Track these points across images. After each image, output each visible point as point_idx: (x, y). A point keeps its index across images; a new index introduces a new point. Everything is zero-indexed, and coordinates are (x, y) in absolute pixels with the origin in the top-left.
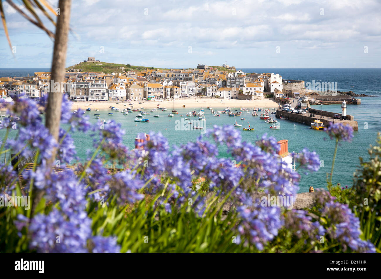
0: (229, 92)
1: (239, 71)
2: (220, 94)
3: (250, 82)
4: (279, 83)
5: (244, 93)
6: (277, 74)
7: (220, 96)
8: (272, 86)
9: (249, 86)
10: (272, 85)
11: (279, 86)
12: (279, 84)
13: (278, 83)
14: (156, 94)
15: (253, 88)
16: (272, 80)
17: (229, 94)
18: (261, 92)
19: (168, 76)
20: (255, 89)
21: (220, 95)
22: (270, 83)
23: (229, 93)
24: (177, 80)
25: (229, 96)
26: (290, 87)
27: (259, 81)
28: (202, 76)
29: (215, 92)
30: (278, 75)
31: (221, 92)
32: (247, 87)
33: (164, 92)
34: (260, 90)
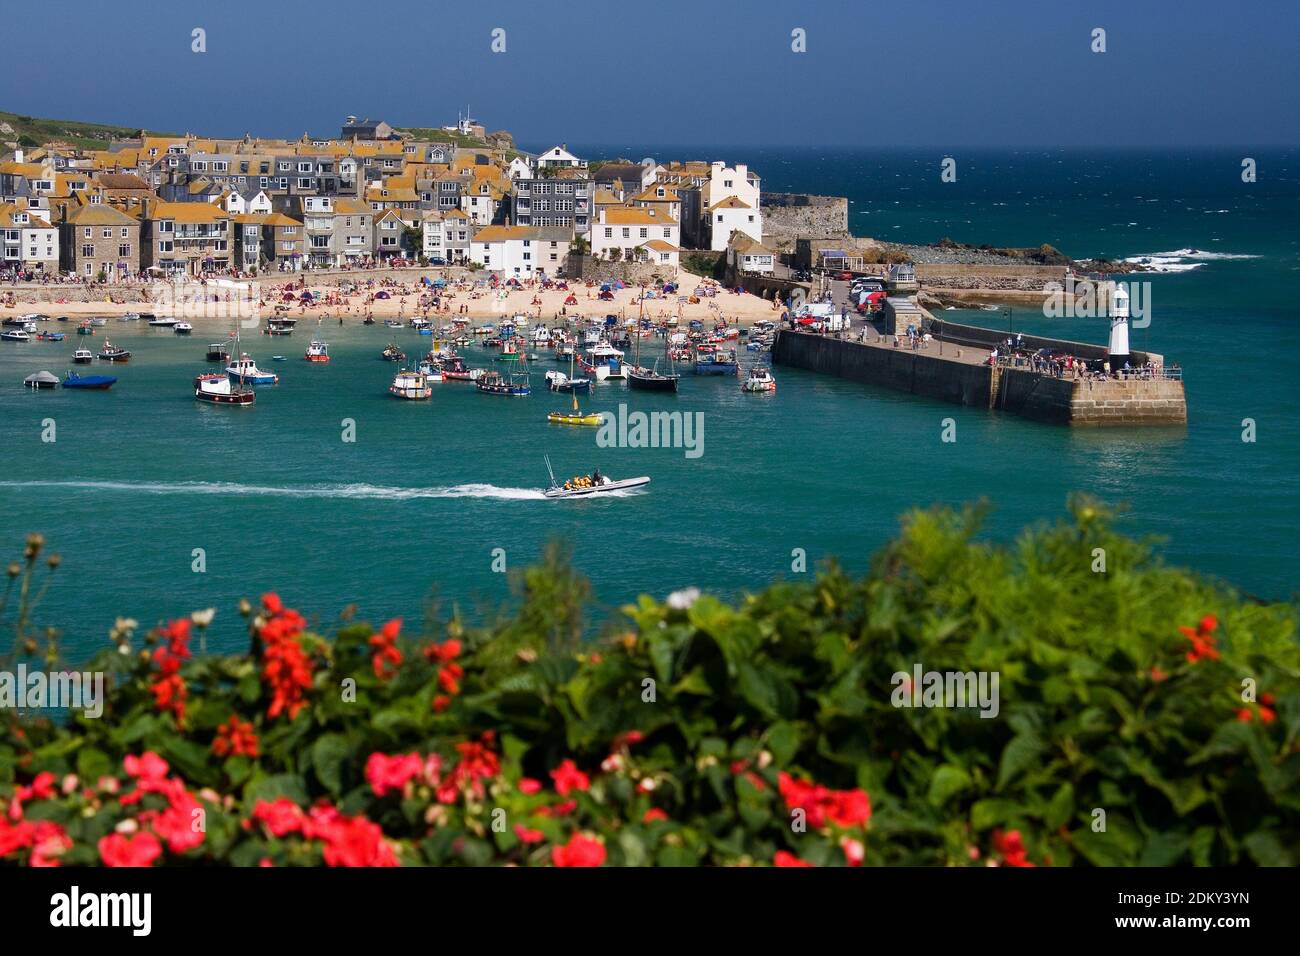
0: (527, 243)
1: (558, 153)
2: (487, 254)
3: (616, 201)
4: (749, 207)
5: (596, 249)
6: (738, 167)
7: (483, 263)
8: (720, 218)
9: (617, 221)
10: (716, 213)
11: (751, 218)
12: (749, 212)
13: (743, 205)
14: (194, 251)
15: (635, 230)
16: (716, 192)
17: (527, 256)
18: (670, 247)
19: (244, 168)
20: (644, 233)
21: (487, 259)
22: (706, 205)
23: (527, 249)
24: (289, 190)
25: (528, 262)
26: (785, 224)
27: (659, 198)
28: (397, 170)
29: (463, 245)
30: (742, 170)
31: (491, 245)
32: (607, 222)
33: (230, 244)
34: (667, 240)
